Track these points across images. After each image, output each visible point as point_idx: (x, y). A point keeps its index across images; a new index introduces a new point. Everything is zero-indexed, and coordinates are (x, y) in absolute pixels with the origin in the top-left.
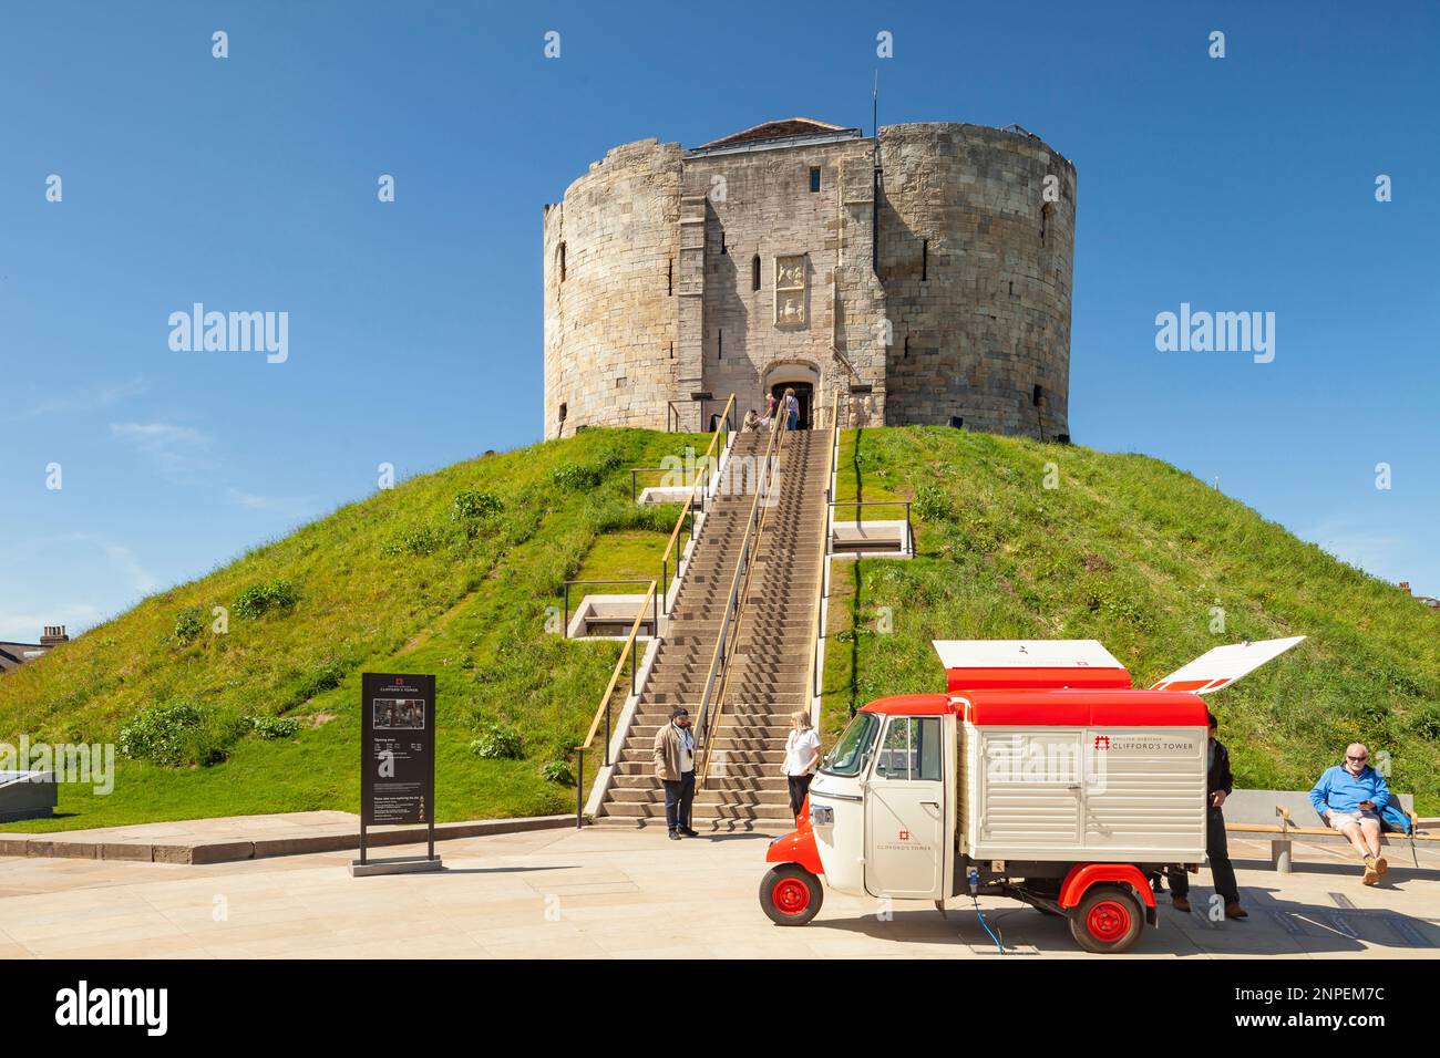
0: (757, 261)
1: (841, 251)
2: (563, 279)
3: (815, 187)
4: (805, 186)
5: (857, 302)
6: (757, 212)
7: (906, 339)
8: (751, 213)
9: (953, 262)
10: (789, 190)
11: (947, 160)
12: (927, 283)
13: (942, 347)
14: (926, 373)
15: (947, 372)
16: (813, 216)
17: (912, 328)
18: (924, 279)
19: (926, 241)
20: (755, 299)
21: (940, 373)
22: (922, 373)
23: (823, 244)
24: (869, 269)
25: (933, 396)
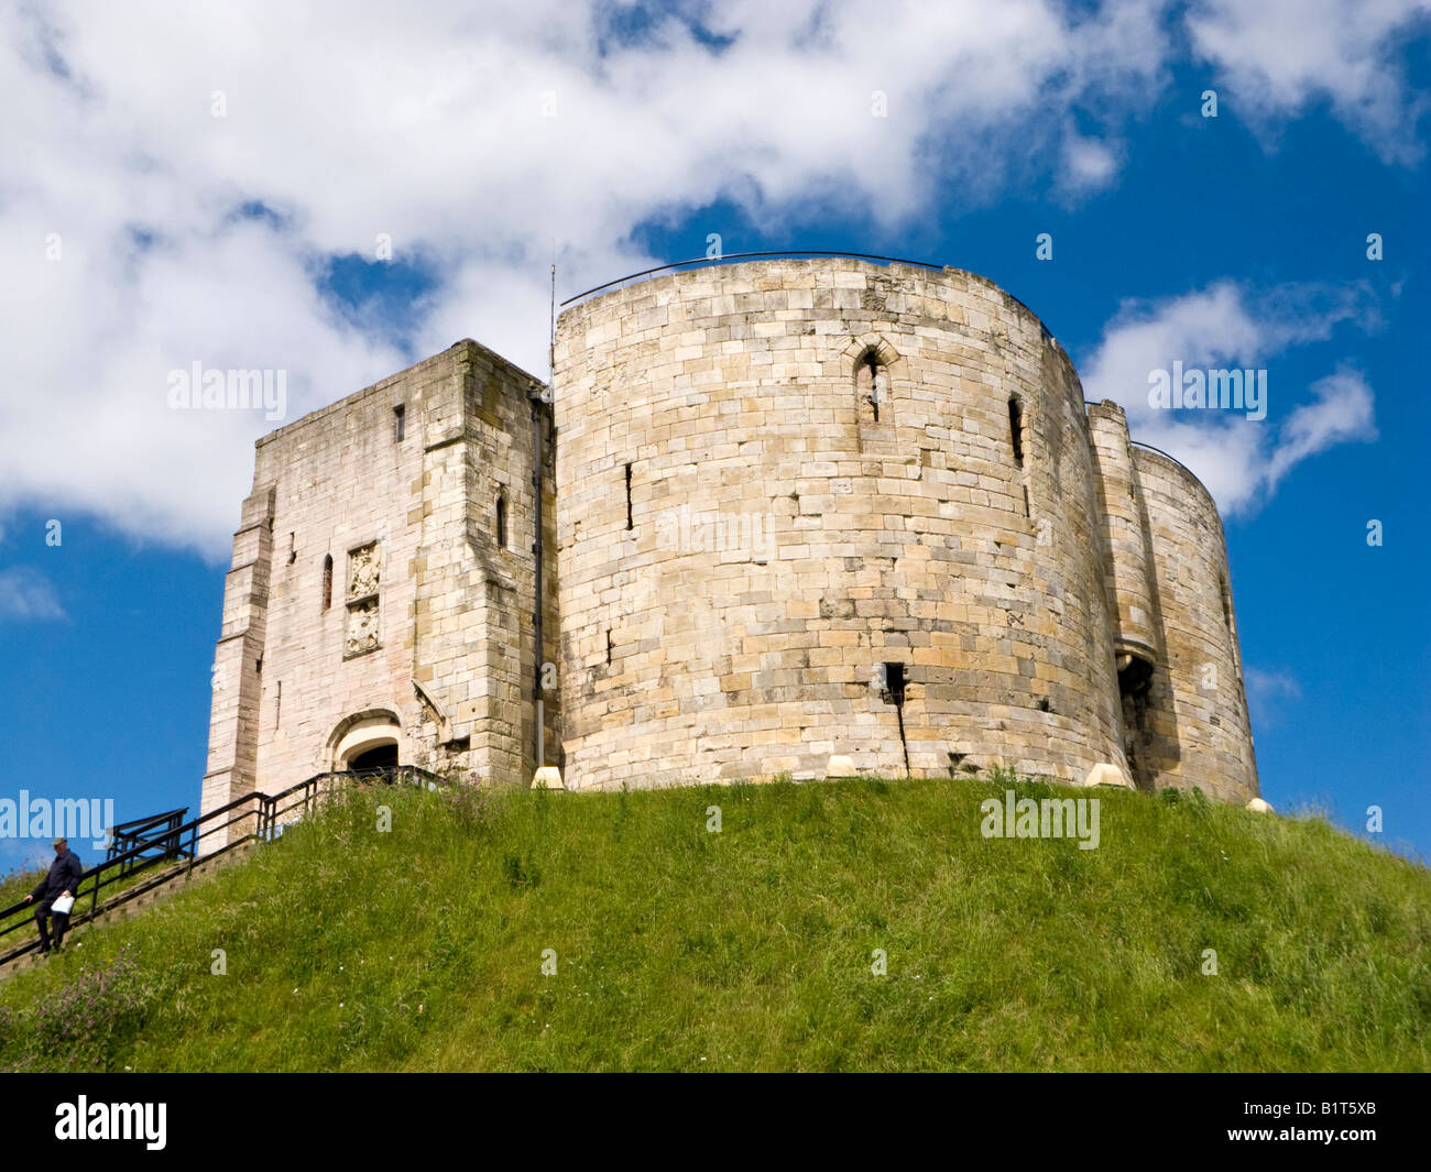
0: (329, 562)
3: (399, 435)
4: (387, 436)
5: (447, 598)
6: (331, 491)
7: (608, 632)
8: (324, 495)
9: (674, 488)
10: (369, 448)
11: (652, 334)
12: (635, 532)
13: (665, 633)
14: (642, 685)
15: (678, 678)
16: (393, 479)
17: (615, 611)
18: (630, 527)
19: (628, 467)
20: (323, 623)
21: (664, 681)
22: (636, 687)
23: (406, 516)
24: (461, 540)
25: (655, 724)
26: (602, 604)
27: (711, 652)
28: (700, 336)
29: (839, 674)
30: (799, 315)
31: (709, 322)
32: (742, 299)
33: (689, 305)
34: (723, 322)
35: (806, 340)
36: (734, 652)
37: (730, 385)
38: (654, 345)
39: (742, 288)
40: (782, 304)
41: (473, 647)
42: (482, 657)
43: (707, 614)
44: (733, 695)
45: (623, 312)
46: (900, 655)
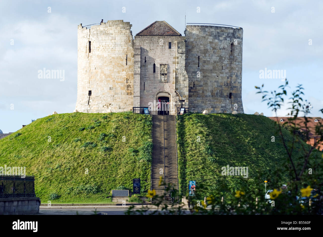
0: (154, 65)
1: (177, 64)
2: (90, 52)
3: (170, 47)
4: (167, 47)
5: (181, 78)
6: (155, 52)
7: (194, 82)
8: (153, 52)
9: (206, 62)
10: (163, 48)
11: (204, 35)
12: (200, 68)
13: (204, 85)
14: (199, 92)
15: (205, 92)
16: (169, 55)
17: (195, 79)
18: (199, 66)
19: (199, 56)
20: (154, 75)
21: (203, 92)
22: (198, 92)
23: (172, 62)
24: (184, 70)
25: (201, 98)
26: (193, 78)
27: (210, 89)
28: (212, 38)
29: (225, 94)
30: (225, 36)
31: (213, 36)
32: (218, 33)
33: (211, 32)
34: (215, 36)
35: (226, 41)
36: (213, 89)
37: (216, 47)
38: (205, 37)
39: (218, 31)
40: (223, 34)
41: (186, 87)
42: (188, 89)
43: (210, 83)
44: (212, 96)
45: (199, 30)
46: (232, 91)
